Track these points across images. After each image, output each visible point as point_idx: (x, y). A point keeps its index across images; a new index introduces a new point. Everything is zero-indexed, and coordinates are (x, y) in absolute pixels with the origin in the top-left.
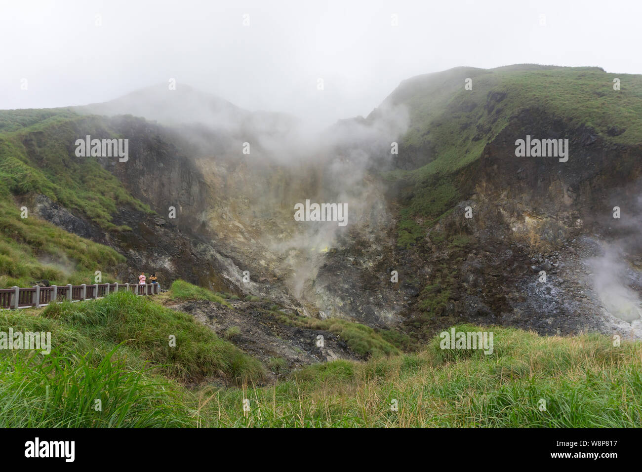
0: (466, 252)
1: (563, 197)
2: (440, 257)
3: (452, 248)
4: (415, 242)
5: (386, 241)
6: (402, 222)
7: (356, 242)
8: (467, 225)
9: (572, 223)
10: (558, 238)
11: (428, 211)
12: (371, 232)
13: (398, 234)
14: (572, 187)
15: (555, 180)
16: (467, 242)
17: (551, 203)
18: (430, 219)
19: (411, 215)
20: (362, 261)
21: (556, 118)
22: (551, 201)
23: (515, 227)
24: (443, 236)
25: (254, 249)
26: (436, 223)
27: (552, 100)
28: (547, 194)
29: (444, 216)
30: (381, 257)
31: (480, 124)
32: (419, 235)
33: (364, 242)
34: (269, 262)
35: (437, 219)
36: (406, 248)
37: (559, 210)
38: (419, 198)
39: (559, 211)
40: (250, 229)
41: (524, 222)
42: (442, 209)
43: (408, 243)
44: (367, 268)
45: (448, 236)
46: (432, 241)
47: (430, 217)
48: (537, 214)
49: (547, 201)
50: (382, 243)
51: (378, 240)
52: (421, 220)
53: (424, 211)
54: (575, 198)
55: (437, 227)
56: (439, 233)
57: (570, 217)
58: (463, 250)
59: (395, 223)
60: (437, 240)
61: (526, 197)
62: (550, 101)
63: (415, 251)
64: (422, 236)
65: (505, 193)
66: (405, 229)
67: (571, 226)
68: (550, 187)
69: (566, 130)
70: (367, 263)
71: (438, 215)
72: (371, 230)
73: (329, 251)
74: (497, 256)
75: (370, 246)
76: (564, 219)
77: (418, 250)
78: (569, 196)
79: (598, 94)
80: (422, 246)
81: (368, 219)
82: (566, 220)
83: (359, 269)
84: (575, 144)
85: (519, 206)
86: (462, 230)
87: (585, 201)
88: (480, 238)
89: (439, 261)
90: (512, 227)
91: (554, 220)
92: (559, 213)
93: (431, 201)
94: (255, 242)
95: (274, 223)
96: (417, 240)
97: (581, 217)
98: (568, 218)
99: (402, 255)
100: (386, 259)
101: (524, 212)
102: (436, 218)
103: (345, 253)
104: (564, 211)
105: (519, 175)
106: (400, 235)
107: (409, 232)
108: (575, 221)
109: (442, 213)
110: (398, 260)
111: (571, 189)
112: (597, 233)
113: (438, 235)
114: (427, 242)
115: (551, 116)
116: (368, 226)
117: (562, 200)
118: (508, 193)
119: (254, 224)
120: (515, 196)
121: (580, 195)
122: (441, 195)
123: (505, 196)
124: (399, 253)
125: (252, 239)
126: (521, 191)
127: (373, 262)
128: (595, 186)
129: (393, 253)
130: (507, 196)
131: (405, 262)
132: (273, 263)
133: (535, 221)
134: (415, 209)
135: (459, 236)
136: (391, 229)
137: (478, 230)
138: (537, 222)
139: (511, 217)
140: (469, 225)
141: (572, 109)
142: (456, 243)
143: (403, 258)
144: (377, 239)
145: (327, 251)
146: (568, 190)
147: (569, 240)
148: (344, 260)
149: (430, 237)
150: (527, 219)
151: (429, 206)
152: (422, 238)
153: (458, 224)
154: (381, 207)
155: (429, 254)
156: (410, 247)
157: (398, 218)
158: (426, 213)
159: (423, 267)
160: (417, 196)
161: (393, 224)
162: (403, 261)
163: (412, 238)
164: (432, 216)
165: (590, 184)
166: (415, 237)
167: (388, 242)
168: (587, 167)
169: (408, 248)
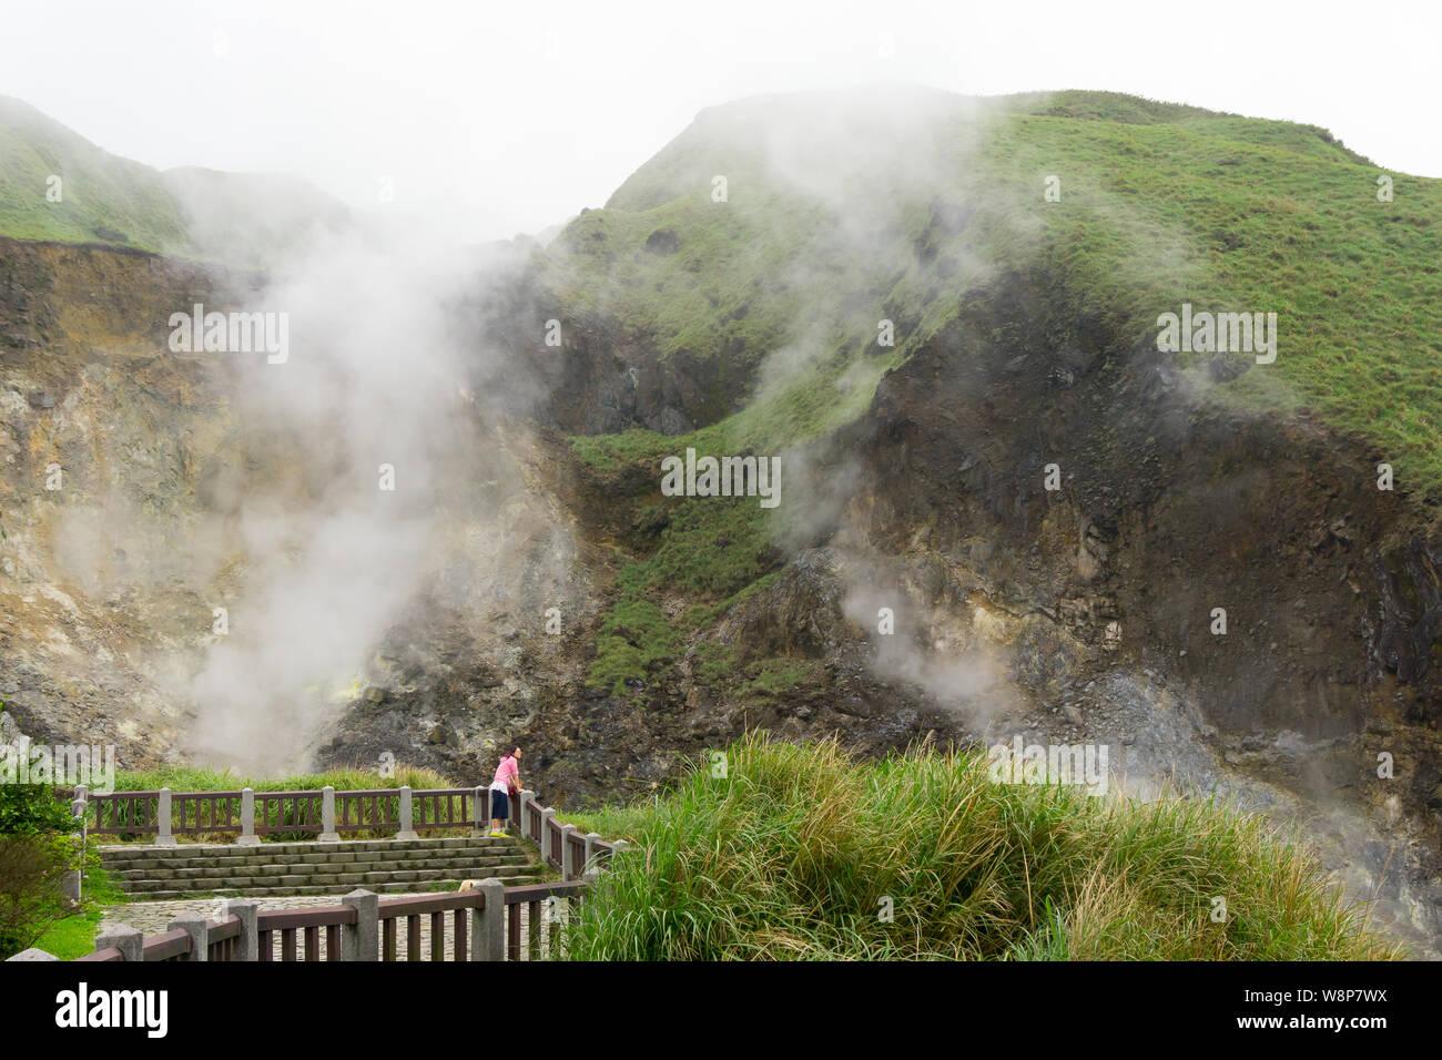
0: (779, 712)
1: (1076, 552)
2: (707, 725)
3: (747, 697)
4: (642, 674)
5: (554, 670)
6: (617, 606)
7: (456, 668)
8: (808, 625)
9: (1096, 634)
10: (1052, 676)
11: (703, 576)
12: (512, 639)
13: (595, 648)
14: (1097, 525)
15: (1060, 501)
16: (797, 680)
17: (1045, 569)
18: (706, 601)
19: (652, 585)
20: (460, 733)
21: (1086, 309)
22: (1045, 563)
23: (942, 638)
24: (732, 658)
25: (102, 680)
26: (720, 616)
27: (1087, 249)
28: (1037, 543)
29: (744, 593)
30: (528, 720)
31: (892, 300)
32: (663, 653)
33: (483, 670)
34: (151, 727)
35: (726, 603)
36: (609, 692)
37: (1064, 593)
38: (682, 530)
39: (1063, 595)
40: (99, 612)
41: (972, 623)
42: (746, 569)
43: (618, 678)
44: (472, 756)
45: (748, 657)
46: (695, 676)
47: (708, 595)
48: (1009, 601)
49: (1036, 562)
50: (539, 675)
51: (528, 663)
52: (680, 603)
53: (694, 576)
54: (1104, 558)
55: (723, 628)
56: (720, 649)
57: (1092, 615)
58: (775, 706)
59: (595, 611)
60: (711, 669)
61: (979, 546)
62: (1082, 251)
63: (635, 704)
64: (672, 657)
65: (923, 531)
66: (621, 632)
67: (1092, 642)
68: (1046, 522)
69: (1108, 349)
70: (477, 738)
71: (733, 591)
72: (511, 632)
73: (361, 696)
74: (868, 727)
75: (500, 684)
76: (1073, 621)
77: (645, 702)
78: (1090, 552)
79: (1226, 241)
80: (663, 690)
81: (509, 593)
82: (1079, 622)
83: (447, 757)
84: (1125, 394)
85: (958, 573)
86: (795, 642)
87: (1129, 570)
88: (836, 670)
89: (700, 738)
90: (935, 640)
91: (1050, 622)
92: (1064, 603)
93: (718, 544)
94: (111, 659)
95: (191, 594)
96: (651, 668)
97: (1119, 616)
98: (1085, 616)
99: (594, 715)
100: (539, 728)
101: (972, 592)
102: (726, 597)
103: (410, 704)
104: (1077, 596)
105: (963, 480)
106: (600, 651)
107: (633, 644)
108: (1103, 628)
109: (746, 581)
110: (577, 732)
111: (1094, 530)
112: (1151, 667)
113: (717, 655)
114: (678, 678)
115: (1076, 302)
116: (505, 615)
117: (1073, 561)
118: (932, 532)
119: (116, 597)
120: (949, 542)
121: (1118, 550)
122: (750, 524)
123: (921, 541)
124: (586, 708)
125: (101, 649)
126: (966, 527)
127: (496, 736)
128: (1155, 528)
129: (569, 707)
130: (926, 541)
131: (596, 740)
132: (166, 733)
133: (1002, 622)
134: (664, 567)
135: (782, 659)
136: (579, 631)
137: (839, 645)
138: (1007, 625)
139: (934, 606)
140: (814, 628)
141: (1135, 284)
142: (761, 684)
143: (593, 726)
144: (524, 659)
145: (356, 697)
146: (1088, 534)
147: (1079, 685)
148: (401, 728)
149: (694, 663)
150: (981, 615)
151: (709, 558)
152: (667, 662)
153: (782, 620)
154: (559, 556)
155: (679, 713)
156: (624, 690)
157: (610, 597)
158: (699, 581)
159: (646, 754)
160: (676, 524)
161: (588, 614)
162: (592, 734)
163: (636, 662)
164: (713, 591)
165: (1146, 520)
166: (645, 658)
167: (559, 674)
168: (1141, 467)
169: (615, 695)
